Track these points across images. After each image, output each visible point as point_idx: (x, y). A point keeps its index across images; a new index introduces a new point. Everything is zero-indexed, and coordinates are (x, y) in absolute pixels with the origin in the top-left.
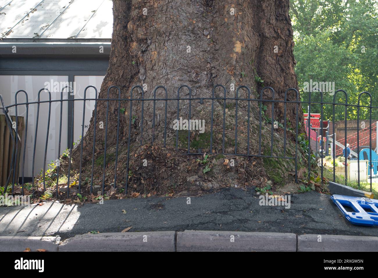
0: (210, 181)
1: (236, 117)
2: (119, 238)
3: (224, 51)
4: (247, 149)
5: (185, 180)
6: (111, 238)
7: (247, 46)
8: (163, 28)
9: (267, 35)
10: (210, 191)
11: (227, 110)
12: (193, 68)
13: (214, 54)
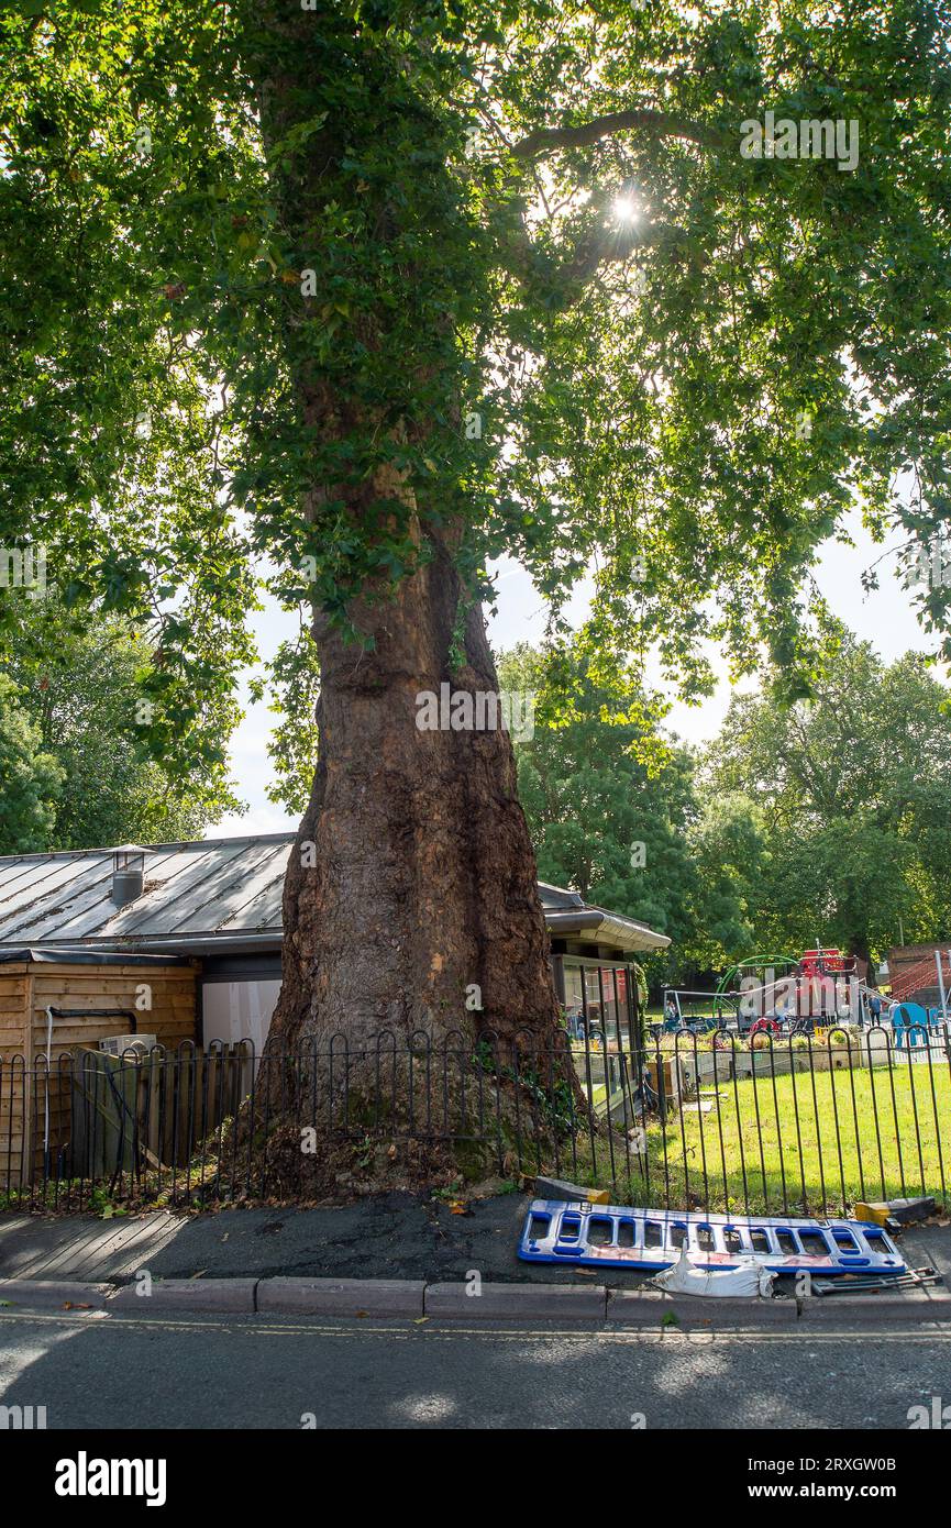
0: (368, 1181)
1: (428, 1072)
2: (182, 1289)
3: (419, 970)
4: (426, 1127)
5: (333, 1178)
6: (171, 1289)
7: (451, 959)
8: (331, 940)
9: (491, 936)
10: (364, 1196)
11: (415, 1061)
12: (379, 996)
13: (406, 973)
